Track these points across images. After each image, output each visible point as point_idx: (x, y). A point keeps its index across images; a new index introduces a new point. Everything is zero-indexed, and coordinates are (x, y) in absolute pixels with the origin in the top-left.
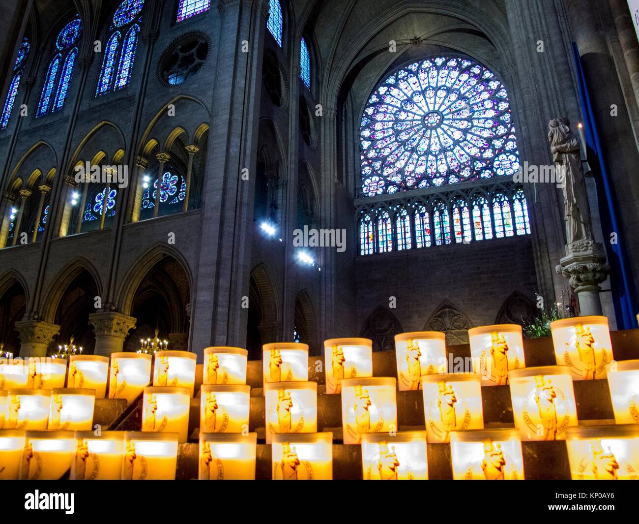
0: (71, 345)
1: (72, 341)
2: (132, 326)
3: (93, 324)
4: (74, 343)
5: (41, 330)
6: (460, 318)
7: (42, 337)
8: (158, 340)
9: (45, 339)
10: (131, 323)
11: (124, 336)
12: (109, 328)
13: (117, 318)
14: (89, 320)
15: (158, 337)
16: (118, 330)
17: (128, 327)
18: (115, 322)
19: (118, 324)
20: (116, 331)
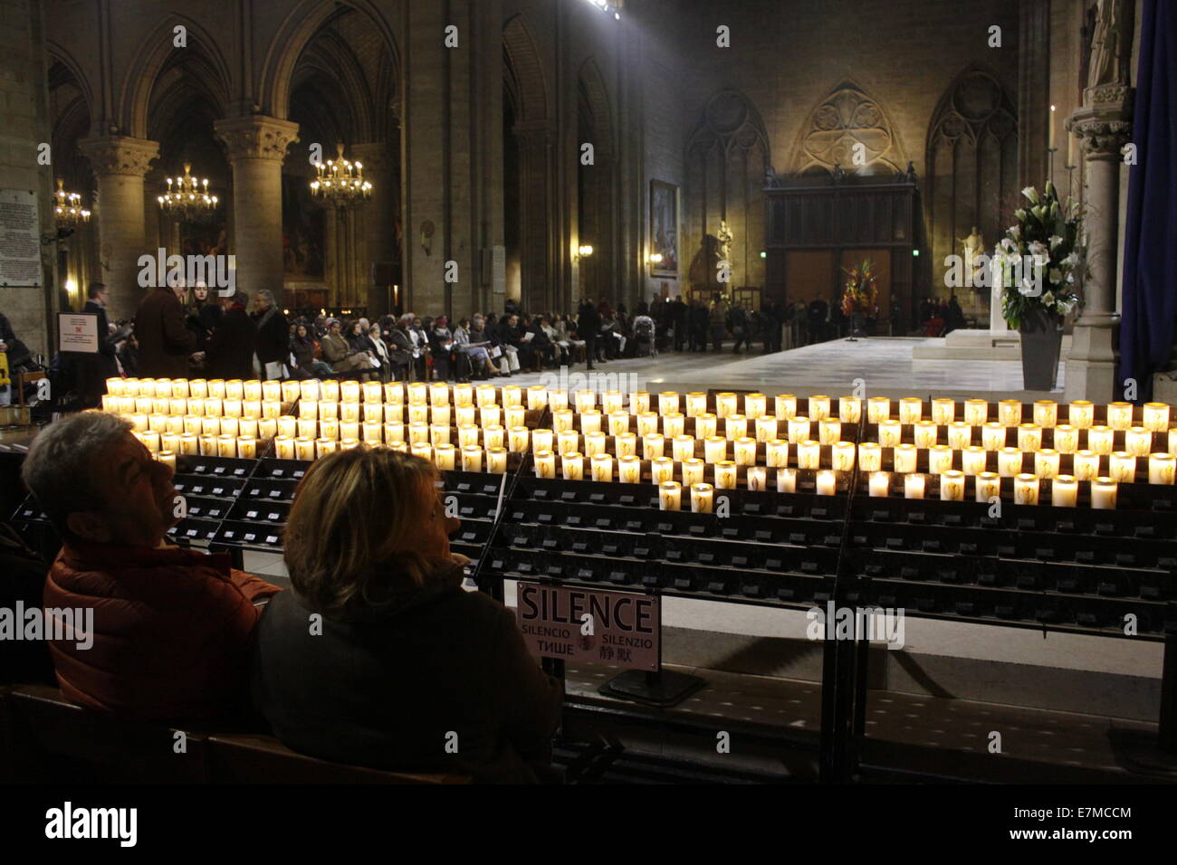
0: (188, 177)
1: (187, 170)
2: (293, 138)
3: (224, 138)
4: (192, 174)
5: (128, 153)
6: (869, 107)
7: (131, 164)
8: (346, 163)
9: (136, 168)
10: (290, 133)
11: (280, 156)
12: (254, 145)
13: (267, 125)
14: (215, 132)
15: (346, 156)
16: (270, 147)
17: (286, 140)
18: (263, 133)
19: (269, 136)
20: (266, 150)
